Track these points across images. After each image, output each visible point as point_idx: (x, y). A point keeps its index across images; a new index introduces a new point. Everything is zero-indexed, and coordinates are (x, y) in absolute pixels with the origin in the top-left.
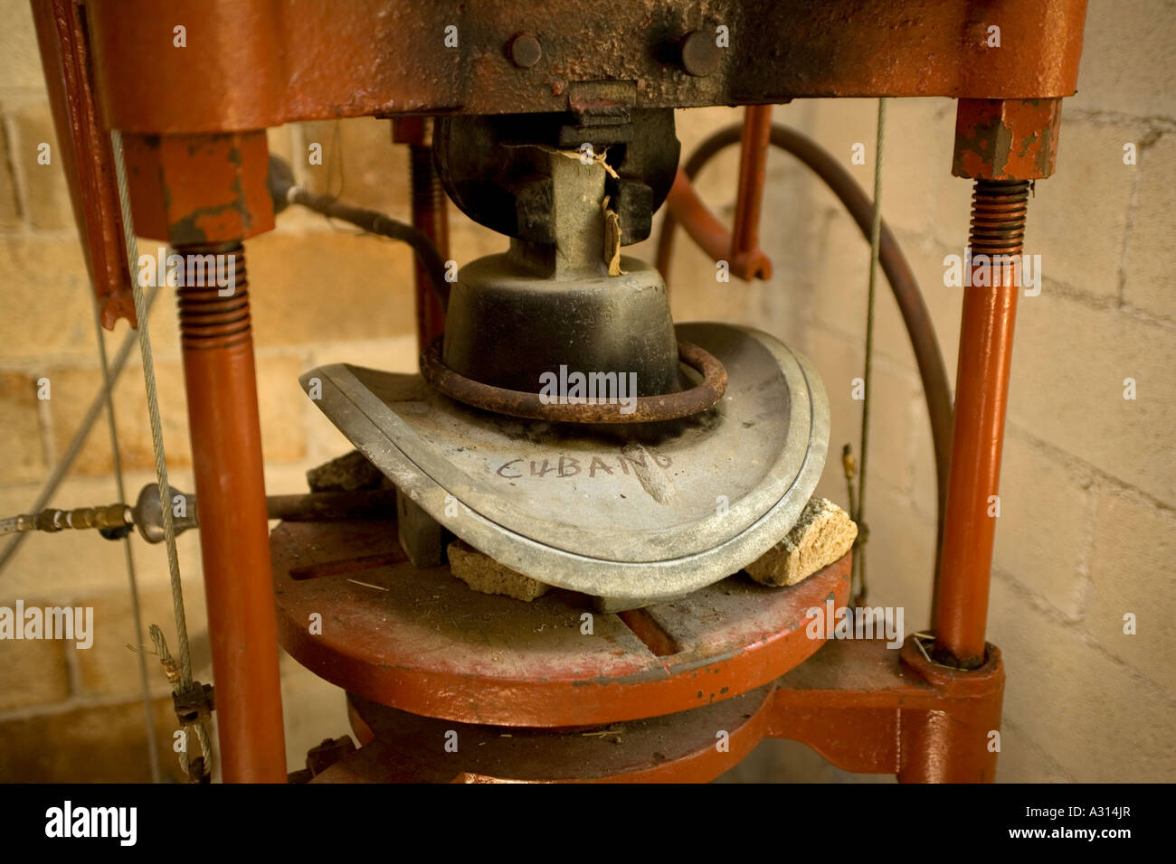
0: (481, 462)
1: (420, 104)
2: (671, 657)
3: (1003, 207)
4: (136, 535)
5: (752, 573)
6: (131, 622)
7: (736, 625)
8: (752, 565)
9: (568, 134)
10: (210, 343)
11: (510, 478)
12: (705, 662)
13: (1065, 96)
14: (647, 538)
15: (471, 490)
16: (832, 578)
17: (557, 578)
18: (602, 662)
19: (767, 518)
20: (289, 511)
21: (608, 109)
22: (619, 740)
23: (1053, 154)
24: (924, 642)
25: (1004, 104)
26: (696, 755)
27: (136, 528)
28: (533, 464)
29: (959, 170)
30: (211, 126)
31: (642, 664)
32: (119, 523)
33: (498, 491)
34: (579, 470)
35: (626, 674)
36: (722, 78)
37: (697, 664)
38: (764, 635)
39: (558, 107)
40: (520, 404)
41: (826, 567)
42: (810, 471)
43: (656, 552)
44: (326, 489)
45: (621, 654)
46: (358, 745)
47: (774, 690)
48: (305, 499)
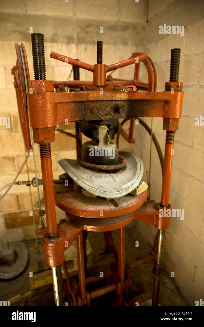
0: (87, 176)
1: (77, 120)
2: (117, 207)
3: (171, 135)
4: (32, 186)
5: (131, 193)
6: (30, 197)
7: (128, 202)
8: (131, 192)
9: (101, 123)
10: (45, 159)
11: (92, 178)
12: (123, 208)
13: (180, 118)
14: (113, 188)
15: (85, 181)
16: (144, 194)
17: (99, 195)
18: (106, 208)
19: (133, 185)
20: (56, 182)
21: (107, 119)
22: (109, 220)
23: (178, 126)
24: (159, 204)
25: (170, 119)
26: (122, 222)
27: (32, 184)
28: (95, 176)
29: (164, 128)
30: (46, 127)
31: (112, 208)
32: (29, 184)
33: (90, 181)
34: (103, 177)
35: (110, 210)
36: (126, 114)
37: (121, 209)
38: (132, 204)
39: (99, 119)
40: (93, 166)
41: (143, 192)
42: (140, 177)
43: (115, 191)
44: (62, 179)
45: (109, 207)
46: (67, 220)
47: (134, 212)
48: (58, 180)
